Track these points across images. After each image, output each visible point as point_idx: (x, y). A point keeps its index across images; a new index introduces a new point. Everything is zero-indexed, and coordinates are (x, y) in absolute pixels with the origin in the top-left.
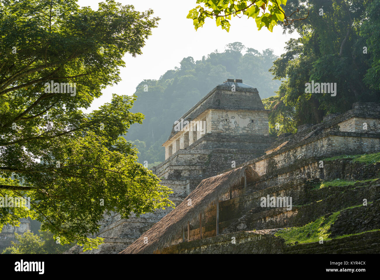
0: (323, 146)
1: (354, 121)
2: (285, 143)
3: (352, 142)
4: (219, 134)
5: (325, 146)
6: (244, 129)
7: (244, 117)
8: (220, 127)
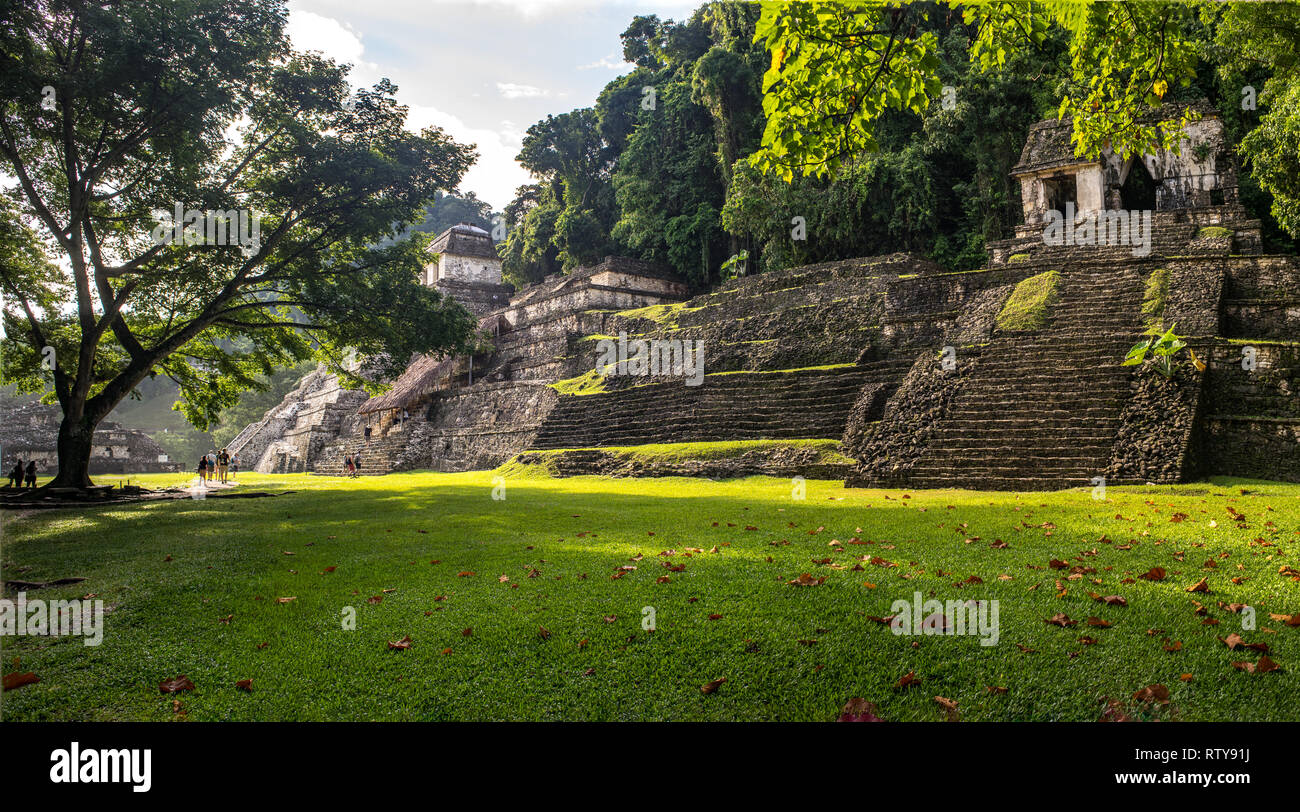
0: (579, 299)
1: (607, 275)
2: (532, 294)
3: (607, 296)
4: (452, 280)
5: (582, 298)
6: (477, 276)
7: (477, 264)
8: (454, 273)
